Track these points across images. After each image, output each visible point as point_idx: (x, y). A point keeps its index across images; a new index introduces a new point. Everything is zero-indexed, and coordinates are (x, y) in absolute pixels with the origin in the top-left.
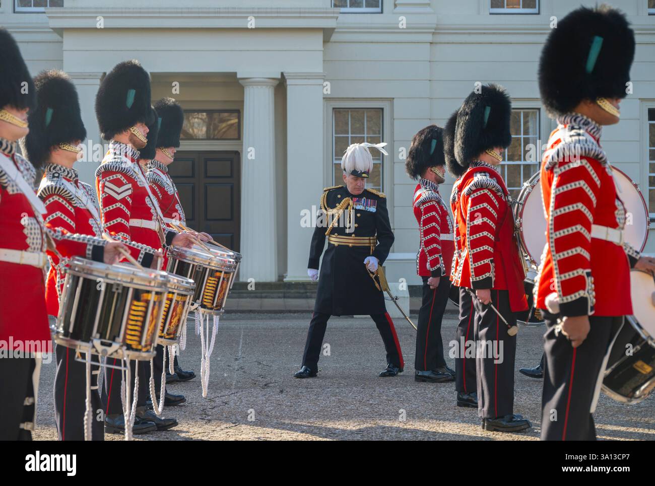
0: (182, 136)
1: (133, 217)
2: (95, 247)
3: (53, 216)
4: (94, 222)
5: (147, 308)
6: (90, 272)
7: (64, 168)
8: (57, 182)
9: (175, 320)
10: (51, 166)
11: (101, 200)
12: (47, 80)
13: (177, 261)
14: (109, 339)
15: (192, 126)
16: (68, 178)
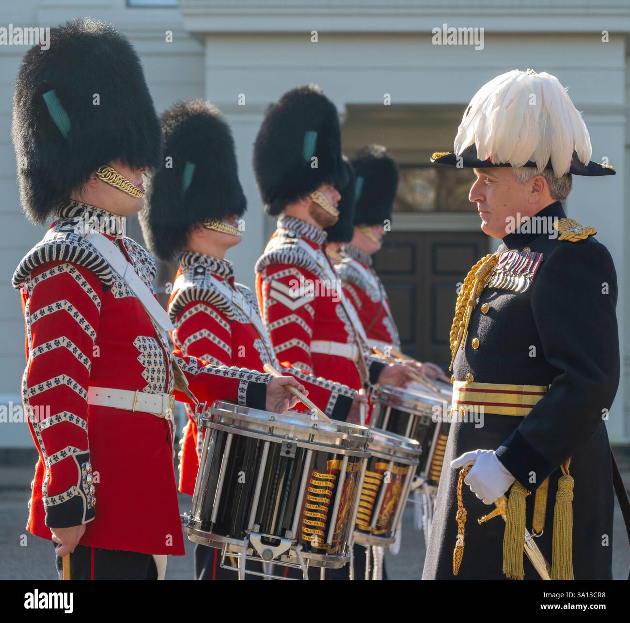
0: (395, 206)
1: (318, 336)
2: (252, 385)
3: (195, 337)
4: (262, 345)
5: (336, 483)
6: (244, 424)
7: (212, 258)
8: (203, 282)
9: (389, 506)
10: (191, 257)
11: (265, 310)
12: (185, 118)
13: (389, 410)
14: (275, 534)
15: (412, 190)
16: (218, 274)
